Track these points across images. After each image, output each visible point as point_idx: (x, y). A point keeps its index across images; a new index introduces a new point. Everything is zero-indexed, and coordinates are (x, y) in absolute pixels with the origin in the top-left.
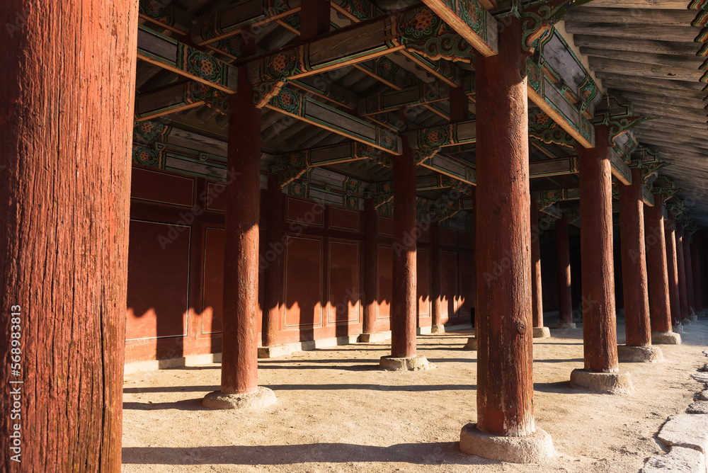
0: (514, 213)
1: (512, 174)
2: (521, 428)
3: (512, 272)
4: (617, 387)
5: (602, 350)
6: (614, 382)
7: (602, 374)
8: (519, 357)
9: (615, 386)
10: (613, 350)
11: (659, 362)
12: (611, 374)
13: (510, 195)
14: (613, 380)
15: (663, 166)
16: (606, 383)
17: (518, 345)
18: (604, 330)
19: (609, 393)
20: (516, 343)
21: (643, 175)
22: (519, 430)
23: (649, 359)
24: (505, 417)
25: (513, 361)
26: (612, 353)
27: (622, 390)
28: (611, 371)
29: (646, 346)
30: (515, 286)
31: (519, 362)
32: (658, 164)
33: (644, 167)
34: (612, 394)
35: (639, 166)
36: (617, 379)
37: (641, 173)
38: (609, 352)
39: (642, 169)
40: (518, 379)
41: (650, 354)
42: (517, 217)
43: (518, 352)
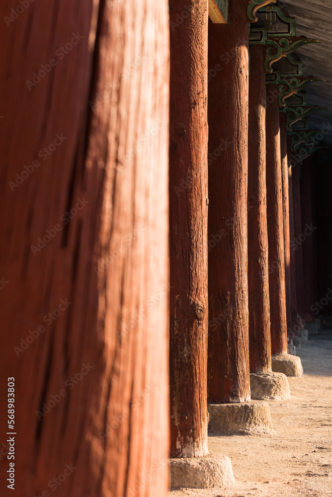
0: (193, 153)
1: (192, 98)
2: (198, 447)
3: (190, 234)
4: (253, 425)
5: (229, 366)
6: (249, 416)
7: (230, 405)
8: (196, 351)
9: (250, 423)
10: (245, 366)
11: (285, 399)
12: (244, 405)
13: (189, 127)
14: (247, 413)
15: (302, 44)
16: (236, 418)
17: (196, 335)
18: (232, 333)
19: (243, 433)
20: (193, 332)
21: (269, 58)
22: (196, 449)
23: (269, 393)
24: (179, 433)
25: (189, 357)
26: (243, 371)
27: (260, 428)
28: (242, 400)
29: (265, 371)
30: (193, 254)
31: (196, 357)
32: (294, 39)
33: (270, 42)
34: (247, 434)
35: (263, 41)
36: (252, 411)
37: (264, 54)
38: (239, 369)
39: (267, 46)
40: (195, 381)
41: (272, 386)
42: (197, 158)
43: (196, 345)
